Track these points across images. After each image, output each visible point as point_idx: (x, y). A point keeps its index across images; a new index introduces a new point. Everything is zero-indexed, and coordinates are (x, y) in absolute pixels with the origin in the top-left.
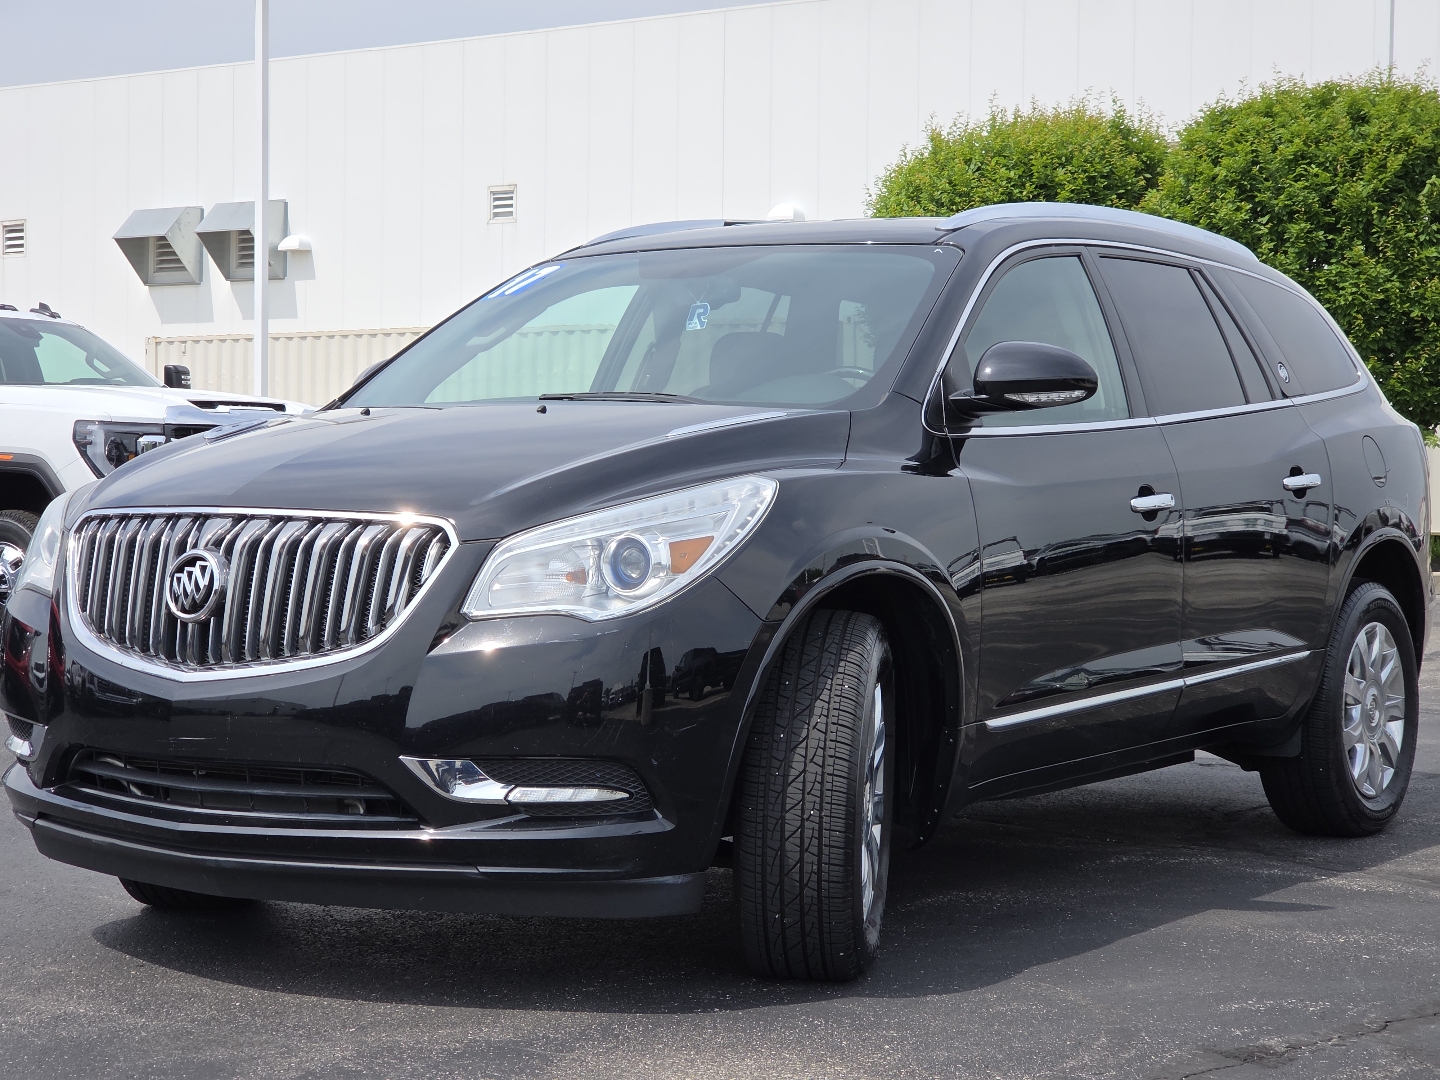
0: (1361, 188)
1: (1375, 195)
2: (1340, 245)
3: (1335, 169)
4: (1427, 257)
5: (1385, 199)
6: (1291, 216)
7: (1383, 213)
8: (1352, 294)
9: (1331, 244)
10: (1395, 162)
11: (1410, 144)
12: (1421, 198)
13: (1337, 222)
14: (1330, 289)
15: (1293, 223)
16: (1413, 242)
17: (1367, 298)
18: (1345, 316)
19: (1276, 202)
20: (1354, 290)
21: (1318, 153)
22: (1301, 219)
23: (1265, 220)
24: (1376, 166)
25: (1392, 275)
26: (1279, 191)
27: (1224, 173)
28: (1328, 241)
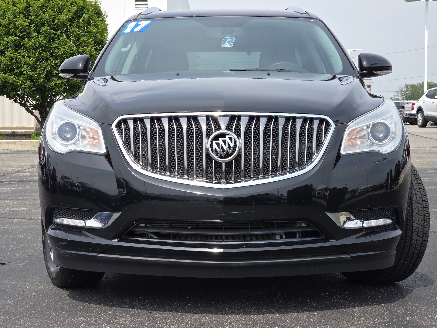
0: (63, 17)
1: (68, 20)
2: (58, 35)
3: (54, 10)
4: (84, 40)
5: (71, 21)
6: (43, 25)
7: (71, 25)
8: (63, 51)
9: (55, 34)
10: (74, 9)
11: (77, 4)
12: (80, 21)
13: (57, 27)
14: (56, 49)
15: (43, 27)
16: (80, 35)
17: (68, 52)
18: (60, 58)
19: (37, 20)
20: (64, 49)
21: (49, 5)
22: (46, 26)
23: (33, 25)
24: (67, 10)
25: (74, 45)
26: (37, 16)
27: (18, 9)
28: (54, 33)
